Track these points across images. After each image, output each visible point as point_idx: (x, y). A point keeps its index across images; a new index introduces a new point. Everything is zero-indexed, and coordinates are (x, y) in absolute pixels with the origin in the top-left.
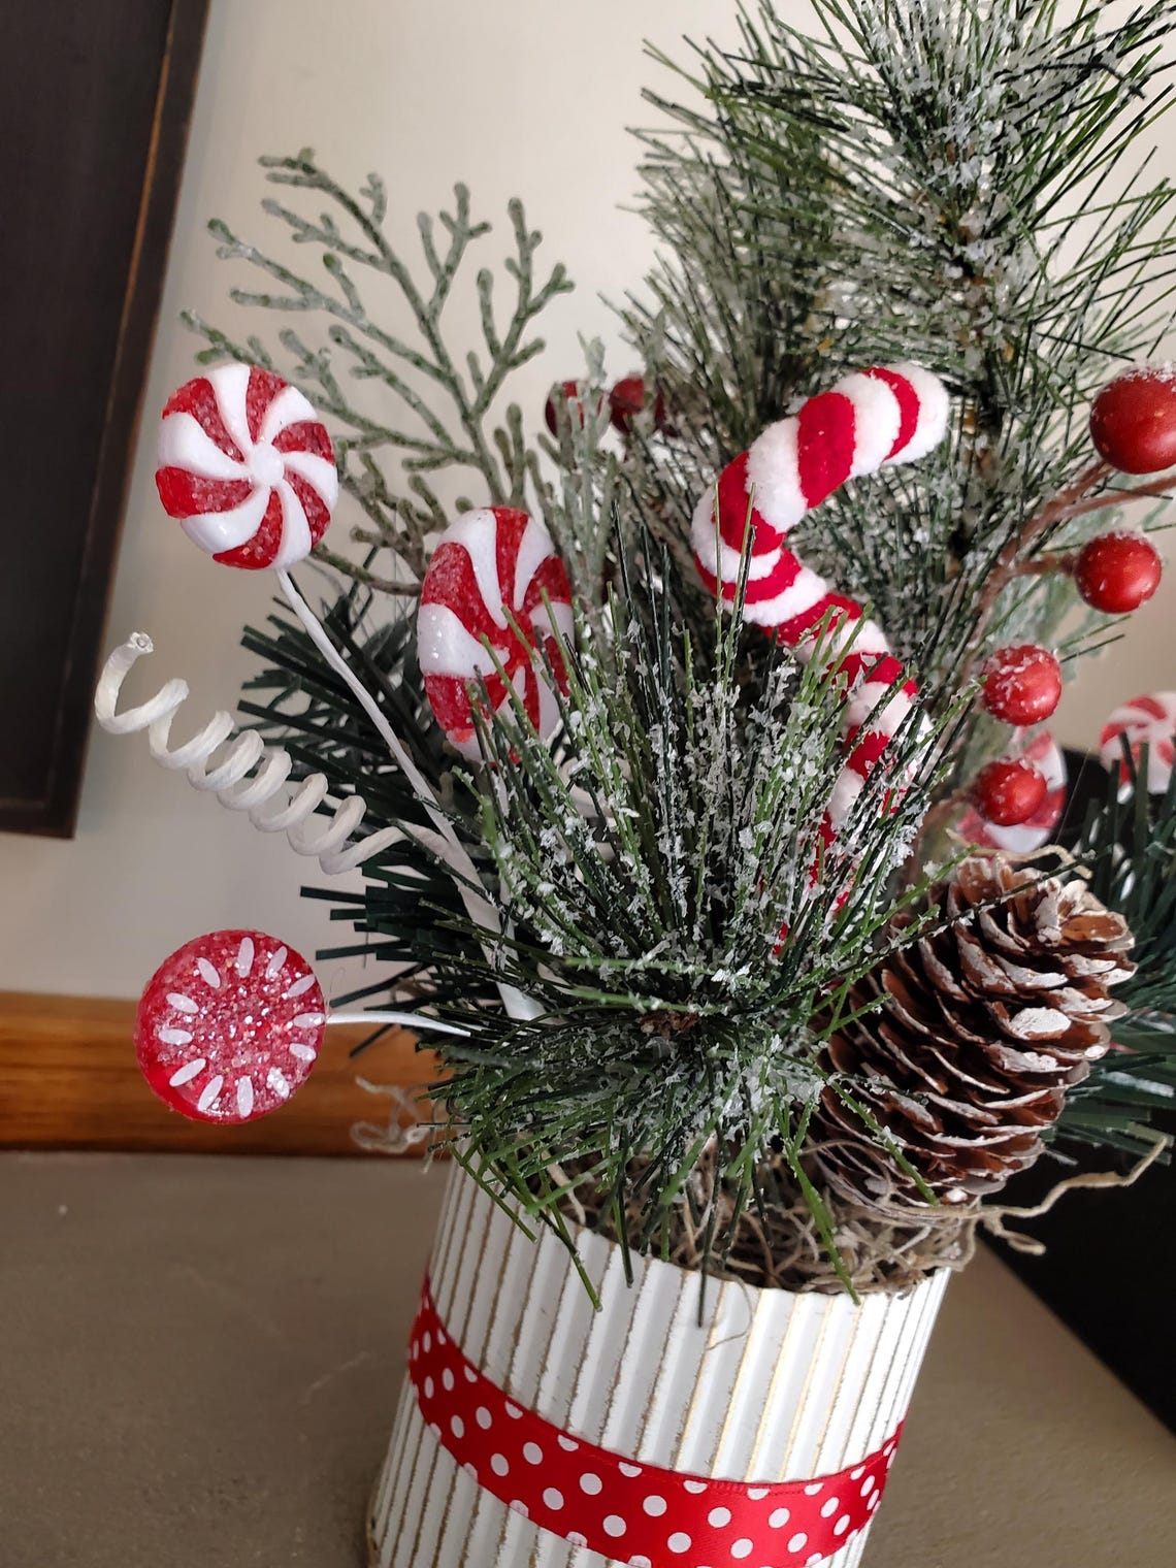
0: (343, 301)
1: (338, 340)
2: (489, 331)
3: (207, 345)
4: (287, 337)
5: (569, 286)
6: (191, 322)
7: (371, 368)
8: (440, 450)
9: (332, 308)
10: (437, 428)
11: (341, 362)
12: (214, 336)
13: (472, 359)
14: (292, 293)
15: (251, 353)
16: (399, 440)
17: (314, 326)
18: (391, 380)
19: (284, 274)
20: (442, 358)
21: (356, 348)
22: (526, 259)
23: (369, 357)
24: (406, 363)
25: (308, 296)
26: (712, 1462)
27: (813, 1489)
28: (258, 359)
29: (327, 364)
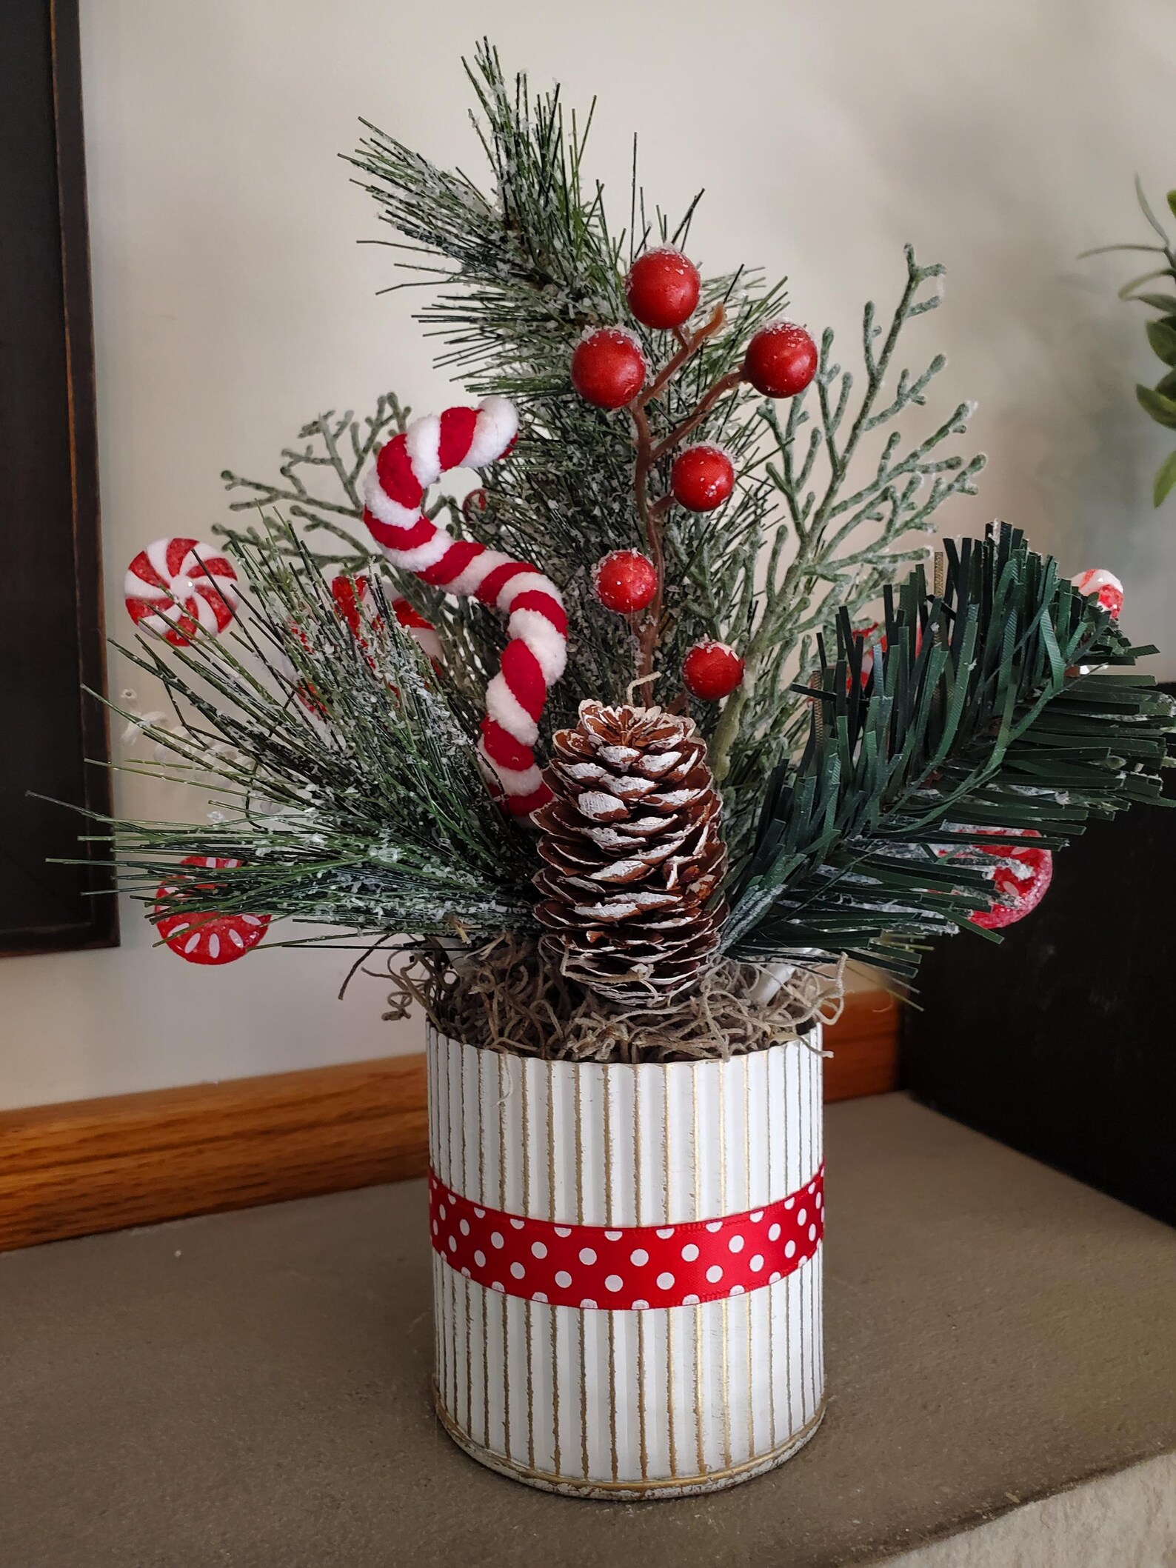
0: (294, 490)
1: (294, 514)
4: (268, 522)
6: (216, 530)
7: (316, 523)
8: (359, 558)
9: (287, 495)
10: (356, 545)
11: (299, 524)
12: (229, 533)
14: (263, 495)
15: (249, 536)
16: (334, 559)
18: (327, 526)
19: (258, 487)
20: (357, 503)
21: (304, 514)
23: (313, 517)
24: (335, 514)
25: (274, 494)
26: (525, 1204)
27: (614, 1237)
28: (252, 539)
29: (289, 529)
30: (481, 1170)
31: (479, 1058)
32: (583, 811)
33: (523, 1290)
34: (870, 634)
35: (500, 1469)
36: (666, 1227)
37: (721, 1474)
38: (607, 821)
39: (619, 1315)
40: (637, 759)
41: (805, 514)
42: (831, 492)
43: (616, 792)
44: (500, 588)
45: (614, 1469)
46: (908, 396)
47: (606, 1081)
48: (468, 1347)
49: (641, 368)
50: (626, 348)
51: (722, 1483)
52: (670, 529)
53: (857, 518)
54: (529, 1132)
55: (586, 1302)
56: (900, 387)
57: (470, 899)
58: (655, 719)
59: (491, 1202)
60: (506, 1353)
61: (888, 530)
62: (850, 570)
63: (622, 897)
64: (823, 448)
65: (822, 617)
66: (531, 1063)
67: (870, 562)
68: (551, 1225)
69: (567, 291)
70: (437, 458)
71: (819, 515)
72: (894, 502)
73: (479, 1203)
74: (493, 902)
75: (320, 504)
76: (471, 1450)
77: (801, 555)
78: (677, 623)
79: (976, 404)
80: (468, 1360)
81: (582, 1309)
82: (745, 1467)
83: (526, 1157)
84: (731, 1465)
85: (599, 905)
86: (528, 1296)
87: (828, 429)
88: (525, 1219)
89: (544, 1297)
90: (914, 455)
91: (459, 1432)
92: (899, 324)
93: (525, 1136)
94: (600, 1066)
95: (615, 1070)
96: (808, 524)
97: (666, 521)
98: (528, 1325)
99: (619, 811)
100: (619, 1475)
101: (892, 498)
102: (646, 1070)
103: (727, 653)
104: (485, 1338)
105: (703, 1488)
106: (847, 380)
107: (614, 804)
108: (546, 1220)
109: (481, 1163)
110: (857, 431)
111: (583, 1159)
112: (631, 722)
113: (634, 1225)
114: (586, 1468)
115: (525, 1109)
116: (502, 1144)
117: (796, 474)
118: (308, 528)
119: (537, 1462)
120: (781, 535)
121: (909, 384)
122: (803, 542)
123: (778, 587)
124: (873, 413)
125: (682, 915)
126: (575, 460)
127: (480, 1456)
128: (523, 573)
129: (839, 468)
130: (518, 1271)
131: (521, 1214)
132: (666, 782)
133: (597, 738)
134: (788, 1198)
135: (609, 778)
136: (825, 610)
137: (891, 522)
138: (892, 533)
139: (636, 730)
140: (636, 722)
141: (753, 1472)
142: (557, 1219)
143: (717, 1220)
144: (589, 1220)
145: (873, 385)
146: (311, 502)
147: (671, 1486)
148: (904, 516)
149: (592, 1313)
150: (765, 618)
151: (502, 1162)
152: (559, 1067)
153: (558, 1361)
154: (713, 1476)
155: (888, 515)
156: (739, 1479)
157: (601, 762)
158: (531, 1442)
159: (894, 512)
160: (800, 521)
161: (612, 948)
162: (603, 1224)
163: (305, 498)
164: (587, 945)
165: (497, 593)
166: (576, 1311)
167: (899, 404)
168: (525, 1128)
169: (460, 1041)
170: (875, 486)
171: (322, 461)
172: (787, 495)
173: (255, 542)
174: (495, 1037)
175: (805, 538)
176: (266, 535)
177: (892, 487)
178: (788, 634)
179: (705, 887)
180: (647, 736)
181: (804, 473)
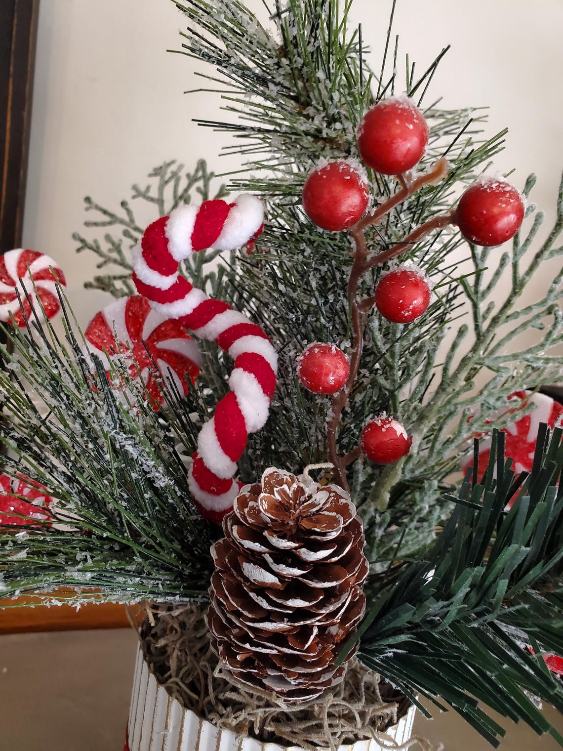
0: (126, 218)
1: (125, 235)
3: (80, 245)
4: (108, 238)
6: (75, 237)
9: (122, 222)
11: (126, 244)
12: (82, 241)
14: (107, 219)
15: (94, 245)
17: (116, 231)
19: (105, 212)
21: (131, 237)
22: (206, 186)
25: (114, 219)
28: (95, 248)
29: (119, 245)
31: (157, 690)
32: (246, 575)
34: (516, 412)
40: (296, 548)
41: (484, 318)
42: (508, 304)
43: (274, 572)
44: (232, 343)
49: (364, 202)
50: (352, 183)
52: (372, 321)
53: (524, 325)
58: (323, 502)
61: (547, 339)
62: (511, 364)
64: (508, 270)
65: (482, 398)
66: (190, 715)
67: (527, 361)
69: (323, 114)
70: (190, 241)
71: (495, 321)
72: (556, 318)
77: (475, 349)
87: (515, 255)
95: (248, 742)
96: (485, 326)
97: (370, 313)
99: (273, 586)
101: (555, 315)
103: (398, 434)
106: (538, 218)
107: (270, 579)
110: (539, 260)
112: (302, 499)
117: (483, 287)
120: (462, 332)
122: (478, 339)
123: (452, 371)
124: (555, 246)
126: (306, 254)
128: (250, 336)
129: (518, 286)
132: (320, 570)
133: (267, 516)
135: (269, 558)
136: (485, 393)
137: (550, 333)
138: (549, 342)
139: (305, 508)
140: (306, 501)
145: (559, 225)
146: (137, 229)
150: (437, 393)
152: (207, 726)
155: (549, 327)
157: (265, 542)
160: (479, 324)
161: (255, 671)
163: (133, 226)
164: (237, 664)
165: (230, 346)
170: (544, 302)
171: (152, 200)
172: (472, 300)
173: (97, 250)
174: (173, 675)
175: (480, 337)
176: (105, 247)
177: (557, 305)
178: (452, 408)
179: (341, 632)
180: (314, 518)
181: (489, 288)
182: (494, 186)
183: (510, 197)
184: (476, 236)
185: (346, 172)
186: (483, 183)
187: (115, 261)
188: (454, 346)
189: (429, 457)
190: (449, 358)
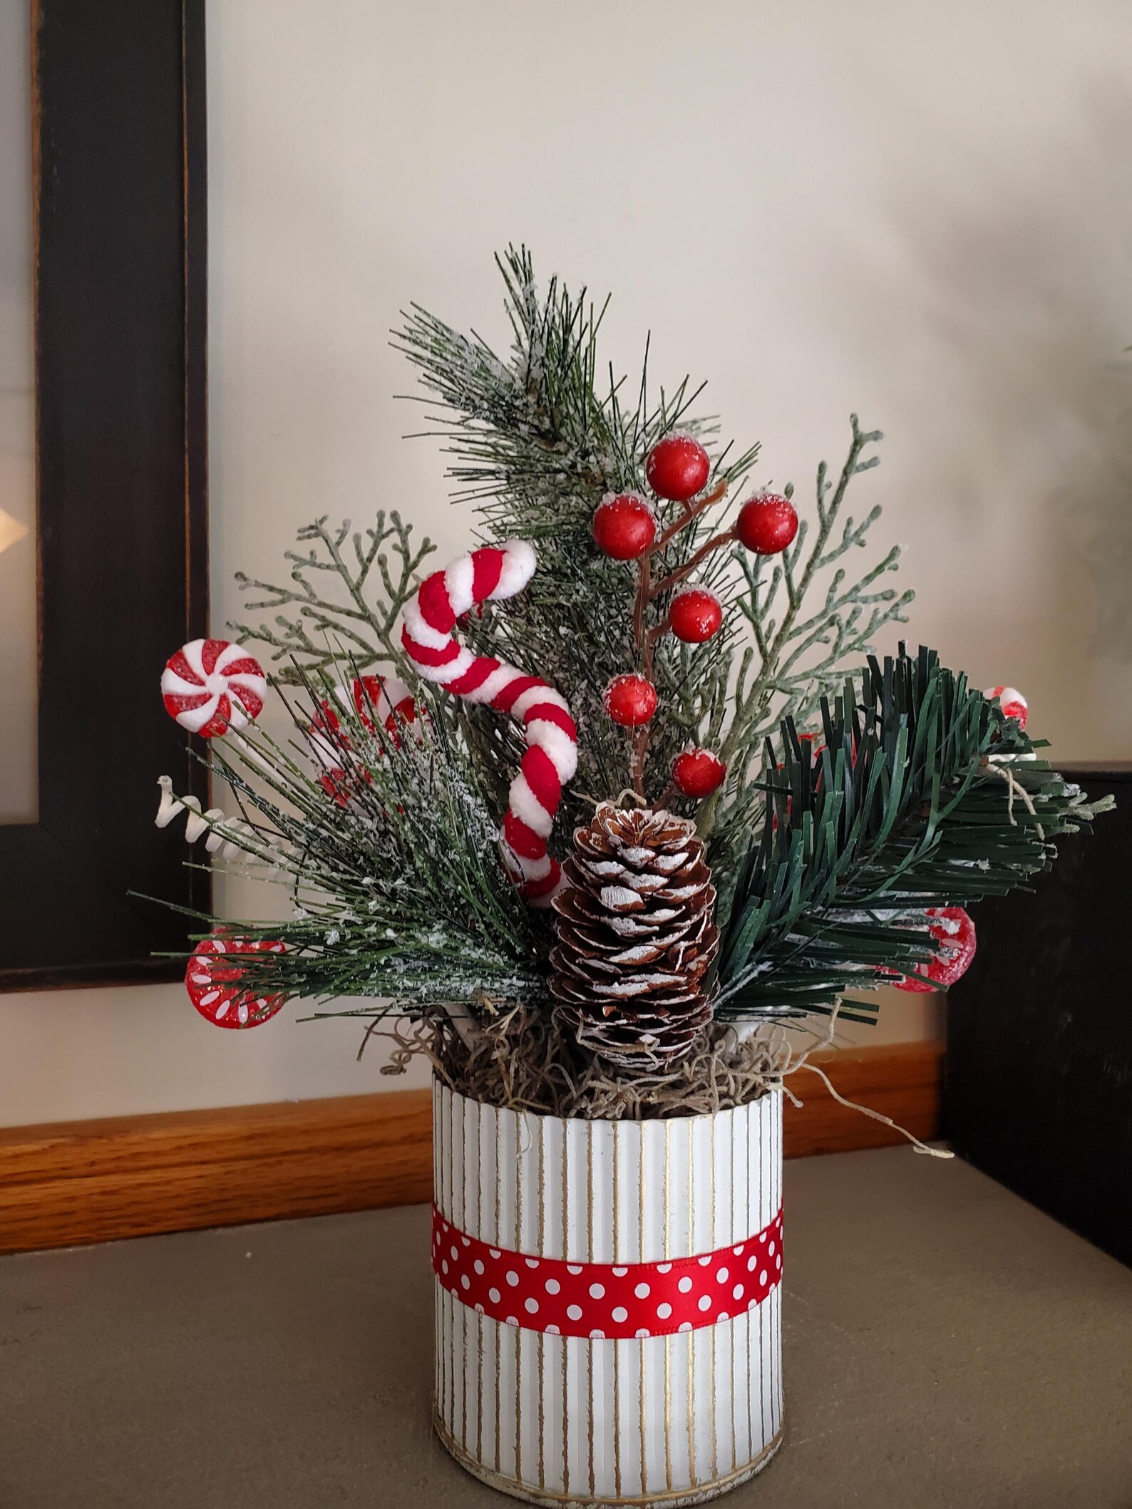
0: (305, 594)
1: (305, 614)
2: (388, 586)
3: (240, 635)
4: (280, 620)
5: (434, 548)
6: (231, 626)
7: (325, 624)
8: (366, 656)
9: (298, 598)
10: (364, 645)
11: (309, 625)
12: (243, 629)
13: (380, 605)
14: (277, 597)
15: (262, 633)
16: (342, 657)
17: (292, 611)
18: (336, 627)
19: (271, 589)
20: (363, 607)
21: (315, 615)
22: (404, 542)
23: (323, 618)
24: (343, 616)
25: (285, 596)
26: (540, 1245)
27: (620, 1273)
28: (265, 635)
29: (300, 628)
30: (497, 1216)
31: (497, 1116)
32: (604, 902)
33: (536, 1323)
34: (819, 737)
35: (512, 1491)
36: (665, 1263)
37: (710, 1486)
38: (625, 912)
39: (624, 1343)
40: (653, 860)
41: (768, 638)
42: (789, 620)
43: (634, 887)
44: (516, 698)
45: (618, 1486)
46: (852, 540)
47: (615, 1137)
48: (480, 1378)
50: (641, 512)
51: (710, 1494)
53: (809, 641)
54: (545, 1181)
55: (595, 1333)
56: (845, 532)
57: (496, 976)
58: (663, 822)
59: (504, 1243)
60: (518, 1382)
61: (835, 651)
62: (803, 685)
63: (637, 978)
64: (782, 582)
66: (548, 1121)
67: (820, 678)
68: (564, 1263)
69: (577, 449)
70: (471, 593)
71: (779, 640)
72: (840, 628)
73: (494, 1245)
74: (515, 978)
75: (330, 607)
76: (482, 1476)
77: (764, 672)
78: (663, 730)
79: (907, 547)
80: (479, 1390)
81: (591, 1340)
82: (728, 1479)
83: (541, 1204)
84: (717, 1477)
85: (616, 984)
86: (541, 1329)
87: (787, 567)
88: (540, 1259)
89: (556, 1329)
90: (856, 589)
91: (469, 1459)
92: (846, 481)
93: (541, 1185)
94: (610, 1123)
95: (623, 1126)
96: (769, 646)
97: (657, 644)
98: (541, 1355)
99: (636, 904)
100: (622, 1491)
101: (838, 624)
102: (649, 1125)
103: (712, 760)
104: (498, 1368)
105: (695, 1499)
106: (803, 526)
107: (632, 898)
108: (559, 1258)
109: (497, 1209)
110: (811, 569)
111: (594, 1205)
112: (641, 823)
113: (638, 1262)
114: (592, 1486)
115: (541, 1161)
116: (518, 1192)
117: (760, 605)
118: (318, 628)
119: (548, 1483)
120: (748, 655)
121: (854, 529)
122: (765, 661)
123: (745, 699)
124: (825, 552)
125: (686, 993)
126: (581, 593)
127: (491, 1481)
128: (534, 688)
129: (795, 600)
130: (532, 1306)
131: (536, 1254)
132: (676, 879)
133: (617, 840)
134: (762, 1233)
135: (628, 875)
138: (837, 655)
139: (646, 830)
140: (646, 824)
141: (735, 1483)
142: (569, 1259)
143: (707, 1255)
144: (598, 1259)
145: (825, 531)
146: (321, 605)
147: (667, 1499)
148: (848, 640)
149: (599, 1340)
150: (734, 724)
151: (518, 1208)
152: (573, 1124)
153: (568, 1387)
154: (703, 1488)
155: (834, 639)
156: (724, 1490)
157: (621, 860)
158: (541, 1464)
159: (840, 636)
160: (764, 644)
161: (625, 1021)
162: (610, 1261)
163: (316, 602)
164: (600, 1018)
165: (513, 703)
166: (585, 1340)
167: (844, 547)
168: (541, 1178)
169: (477, 1100)
170: (824, 614)
171: (328, 567)
172: (752, 620)
173: (269, 639)
174: (510, 1097)
175: (768, 658)
176: (279, 632)
177: (838, 615)
178: (753, 739)
179: (700, 965)
180: (658, 838)
181: (767, 604)
182: (769, 499)
183: (785, 507)
184: (761, 547)
185: (635, 503)
186: (758, 498)
187: (298, 648)
188: (743, 670)
189: (738, 798)
190: (740, 684)
